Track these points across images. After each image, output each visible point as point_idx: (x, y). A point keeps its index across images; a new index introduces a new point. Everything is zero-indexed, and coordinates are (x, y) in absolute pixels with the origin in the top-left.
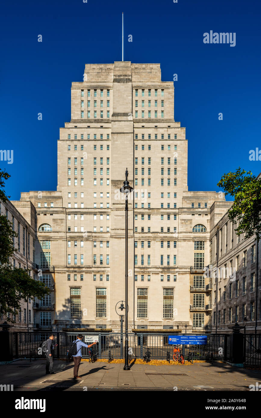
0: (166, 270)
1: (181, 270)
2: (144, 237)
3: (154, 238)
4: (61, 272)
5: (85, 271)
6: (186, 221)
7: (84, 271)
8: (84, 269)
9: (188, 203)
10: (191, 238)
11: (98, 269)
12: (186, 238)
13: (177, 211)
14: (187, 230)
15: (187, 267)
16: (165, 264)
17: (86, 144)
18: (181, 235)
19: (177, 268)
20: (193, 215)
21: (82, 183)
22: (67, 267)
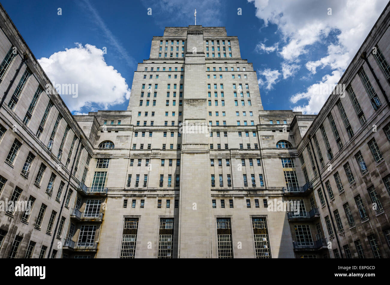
0: (252, 193)
1: (271, 193)
2: (221, 154)
3: (233, 155)
4: (115, 196)
5: (148, 195)
6: (267, 137)
7: (146, 195)
8: (146, 193)
10: (276, 155)
11: (164, 192)
12: (270, 155)
13: (255, 128)
14: (270, 146)
15: (278, 188)
16: (250, 186)
17: (160, 74)
18: (264, 152)
19: (266, 190)
20: (274, 131)
21: (154, 104)
22: (125, 190)
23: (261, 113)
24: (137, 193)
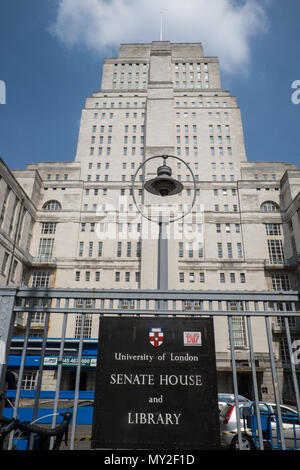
0: (227, 266)
1: (250, 265)
3: (207, 219)
4: (65, 267)
5: (104, 266)
6: (249, 197)
7: (102, 266)
8: (101, 264)
9: (250, 175)
10: (259, 220)
11: (123, 263)
12: (252, 219)
13: (235, 184)
14: (252, 209)
15: (259, 260)
16: (225, 257)
17: (116, 112)
18: (244, 215)
19: (244, 262)
20: (258, 189)
21: (108, 153)
22: (77, 260)
23: (244, 165)
24: (90, 264)
